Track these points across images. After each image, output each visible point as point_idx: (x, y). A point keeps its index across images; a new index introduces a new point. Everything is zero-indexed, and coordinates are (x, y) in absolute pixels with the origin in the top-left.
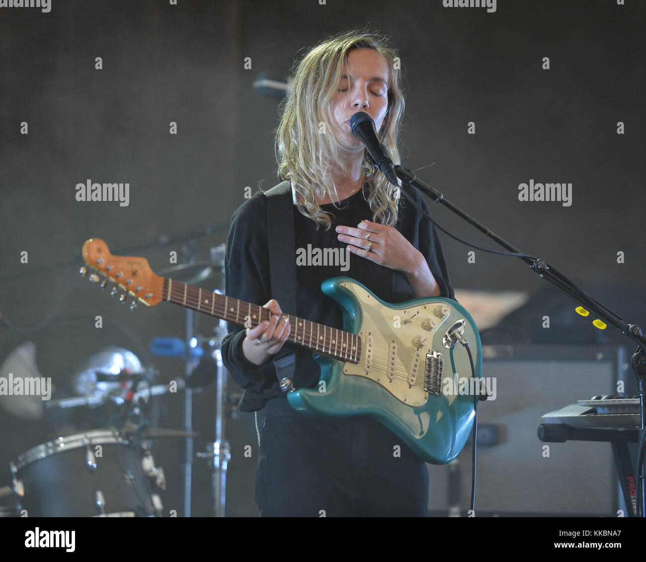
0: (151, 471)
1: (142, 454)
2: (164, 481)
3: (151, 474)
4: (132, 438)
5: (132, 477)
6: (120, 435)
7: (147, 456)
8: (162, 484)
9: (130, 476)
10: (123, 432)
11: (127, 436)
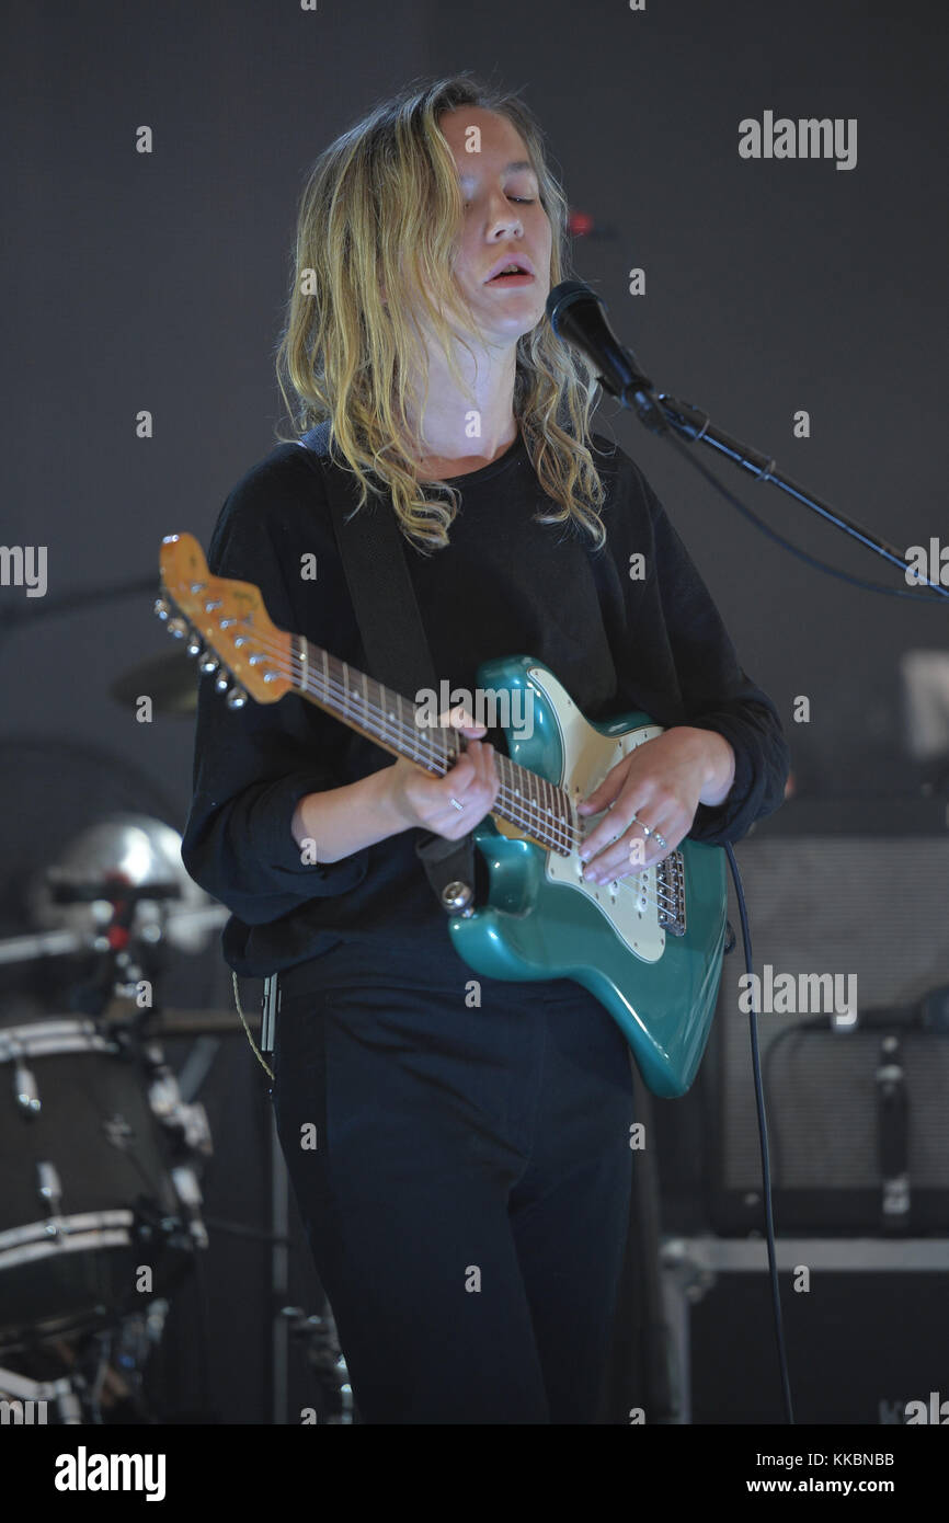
0: (172, 1113)
1: (150, 1075)
2: (208, 1135)
3: (171, 1121)
4: (124, 1038)
5: (125, 1128)
6: (98, 1032)
7: (161, 1078)
8: (201, 1142)
9: (118, 1129)
10: (104, 1023)
11: (112, 1033)
